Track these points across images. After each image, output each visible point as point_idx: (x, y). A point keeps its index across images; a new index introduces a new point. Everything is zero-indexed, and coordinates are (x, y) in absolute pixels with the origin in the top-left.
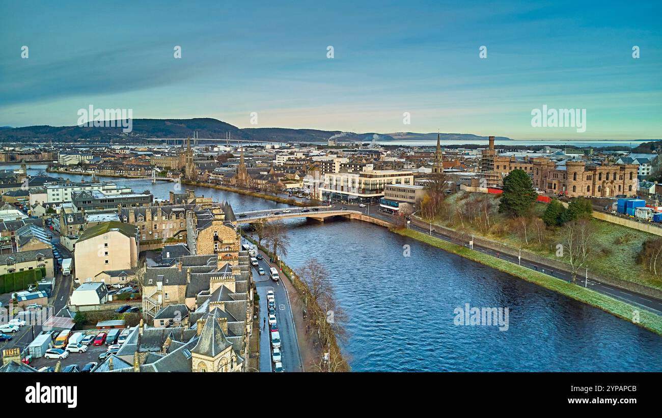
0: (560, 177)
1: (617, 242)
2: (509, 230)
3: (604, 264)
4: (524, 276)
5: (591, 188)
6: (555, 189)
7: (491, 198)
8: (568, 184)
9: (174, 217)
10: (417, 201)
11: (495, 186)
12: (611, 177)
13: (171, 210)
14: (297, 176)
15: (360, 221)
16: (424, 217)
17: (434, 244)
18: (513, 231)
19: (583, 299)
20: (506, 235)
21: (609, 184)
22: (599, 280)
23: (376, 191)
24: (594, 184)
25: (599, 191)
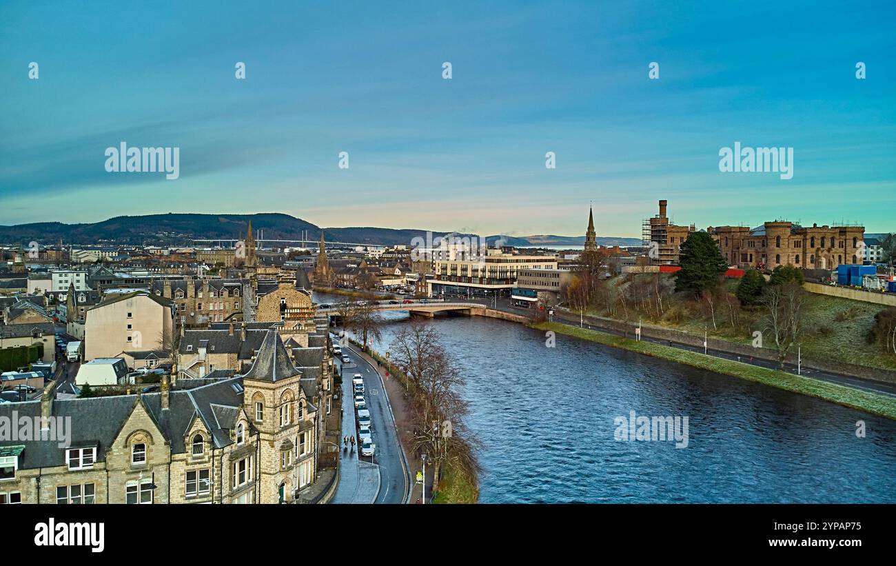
0: (758, 244)
1: (840, 318)
2: (690, 314)
3: (823, 346)
4: (712, 367)
5: (801, 258)
6: (751, 261)
7: (665, 278)
8: (768, 253)
9: (226, 293)
10: (562, 288)
11: (669, 263)
12: (828, 244)
13: (223, 285)
14: (397, 270)
15: (484, 317)
16: (573, 307)
17: (587, 337)
18: (695, 316)
19: (796, 389)
20: (686, 321)
21: (825, 252)
22: (817, 368)
23: (506, 280)
24: (805, 253)
25: (812, 262)
